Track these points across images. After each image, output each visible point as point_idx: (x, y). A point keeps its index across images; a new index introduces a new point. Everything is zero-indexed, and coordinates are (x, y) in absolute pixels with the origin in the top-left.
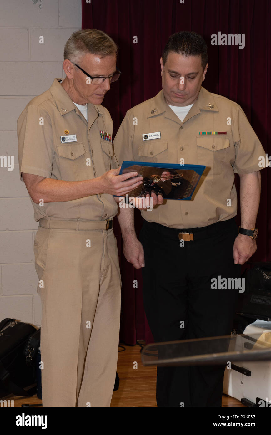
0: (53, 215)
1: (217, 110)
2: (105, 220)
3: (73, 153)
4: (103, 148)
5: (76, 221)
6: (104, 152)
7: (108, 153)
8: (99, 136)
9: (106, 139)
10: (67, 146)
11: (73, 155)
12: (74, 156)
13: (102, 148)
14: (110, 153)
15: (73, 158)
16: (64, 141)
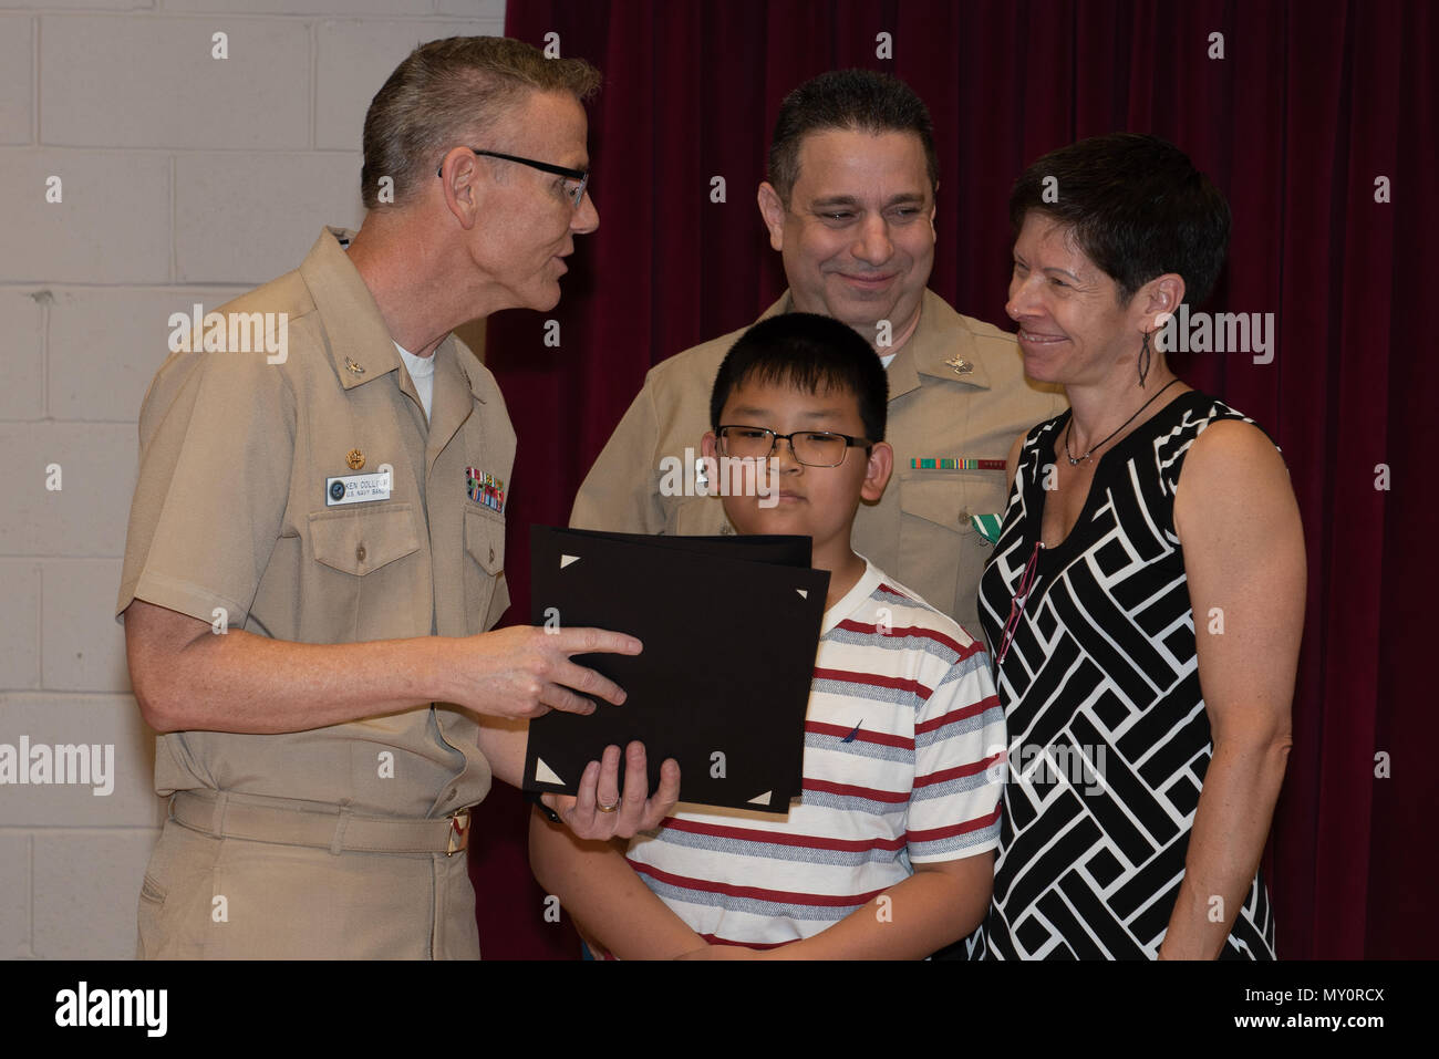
0: (239, 782)
1: (982, 382)
2: (444, 815)
3: (367, 547)
4: (468, 539)
5: (332, 814)
6: (468, 553)
7: (485, 562)
8: (464, 488)
9: (487, 503)
10: (349, 516)
11: (365, 553)
12: (367, 560)
13: (464, 538)
14: (492, 560)
15: (362, 569)
16: (338, 497)
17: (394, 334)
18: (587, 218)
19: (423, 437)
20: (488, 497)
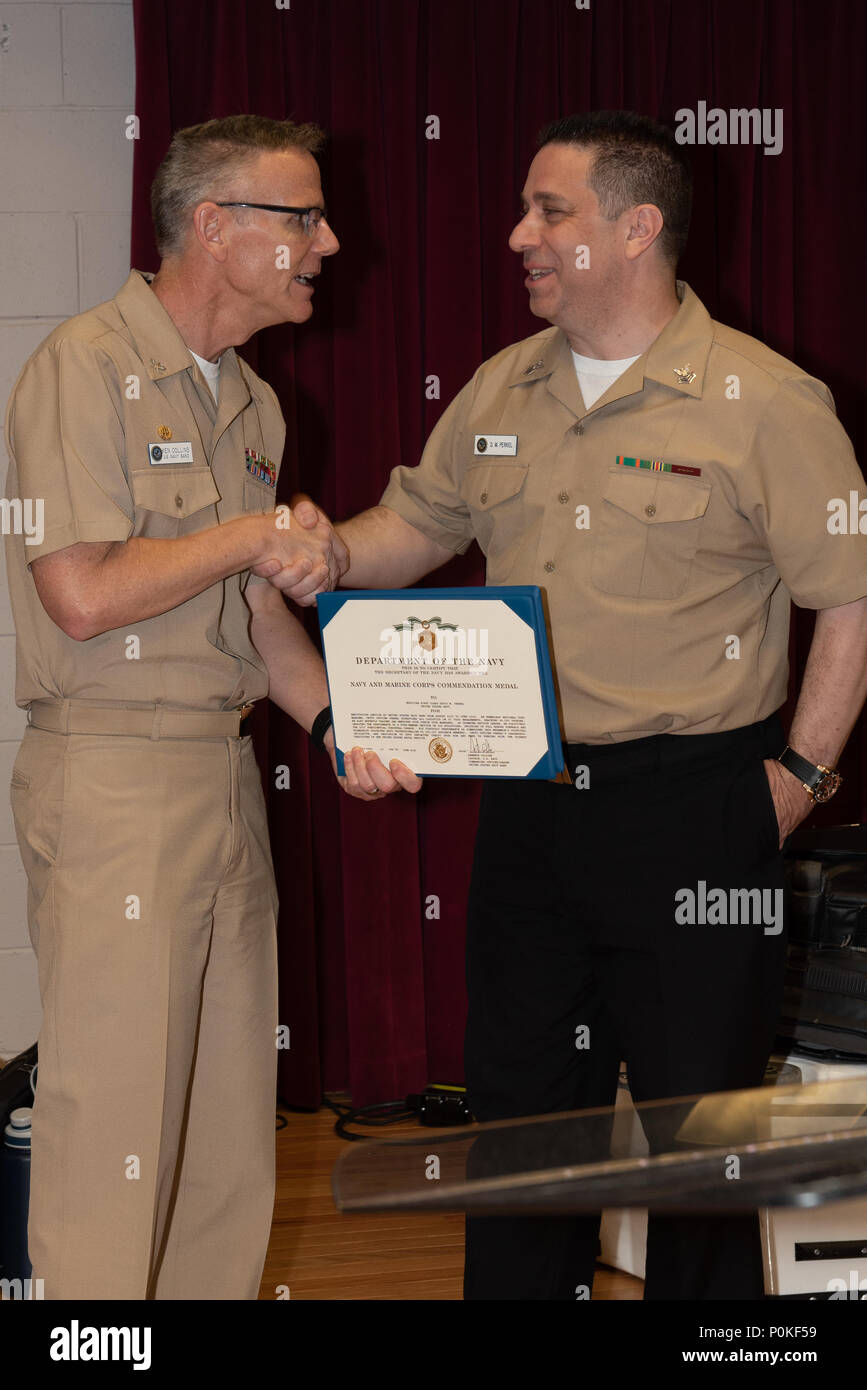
0: (79, 690)
2: (237, 709)
3: (182, 498)
5: (151, 710)
8: (243, 463)
10: (167, 474)
11: (181, 502)
12: (183, 507)
15: (180, 514)
16: (158, 458)
17: (186, 343)
18: (327, 241)
19: (211, 420)
20: (262, 473)
